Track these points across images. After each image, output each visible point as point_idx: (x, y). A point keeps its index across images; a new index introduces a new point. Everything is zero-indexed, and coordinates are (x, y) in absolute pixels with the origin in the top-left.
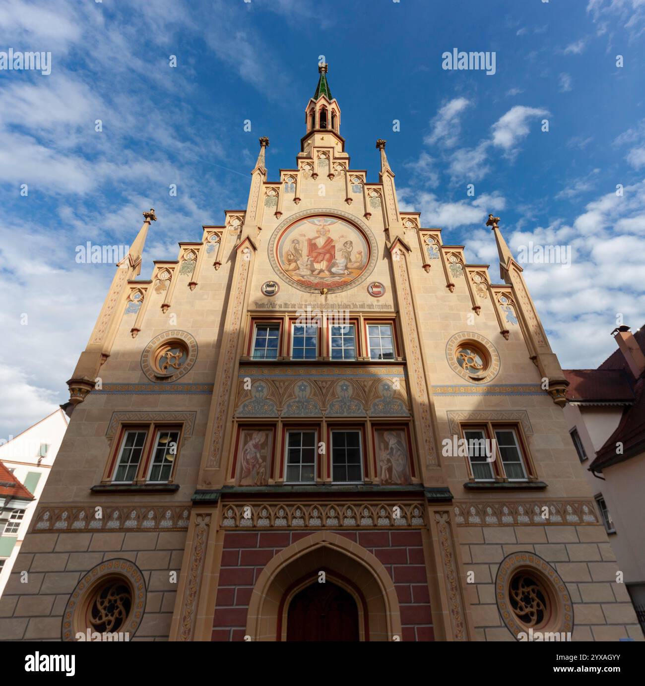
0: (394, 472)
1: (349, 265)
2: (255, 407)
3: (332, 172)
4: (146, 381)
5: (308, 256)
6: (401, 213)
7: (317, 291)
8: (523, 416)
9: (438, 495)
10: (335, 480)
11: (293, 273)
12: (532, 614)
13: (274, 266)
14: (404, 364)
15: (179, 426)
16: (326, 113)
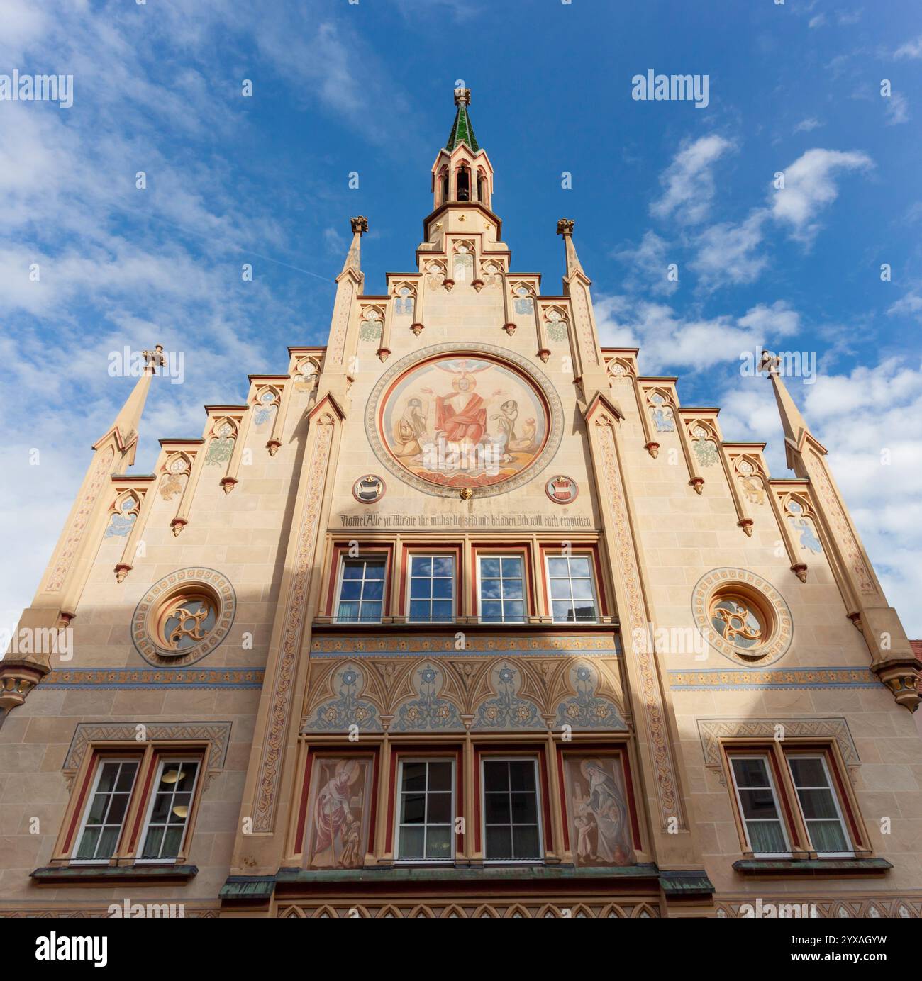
0: (601, 839)
1: (512, 445)
2: (340, 713)
3: (480, 277)
4: (140, 663)
5: (436, 429)
6: (603, 350)
7: (453, 494)
8: (838, 731)
9: (686, 886)
10: (489, 856)
11: (411, 460)
13: (376, 448)
14: (616, 630)
15: (200, 750)
16: (467, 174)
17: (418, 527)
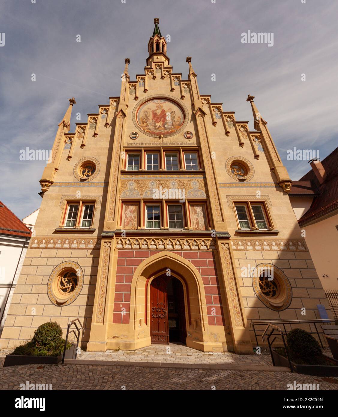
0: (200, 224)
1: (174, 123)
2: (129, 193)
3: (163, 75)
4: (76, 181)
5: (152, 119)
6: (201, 96)
7: (157, 137)
8: (266, 198)
9: (223, 235)
10: (170, 228)
11: (146, 128)
12: (270, 292)
13: (135, 124)
14: (203, 173)
15: (94, 202)
16: (159, 45)
17: (148, 146)
